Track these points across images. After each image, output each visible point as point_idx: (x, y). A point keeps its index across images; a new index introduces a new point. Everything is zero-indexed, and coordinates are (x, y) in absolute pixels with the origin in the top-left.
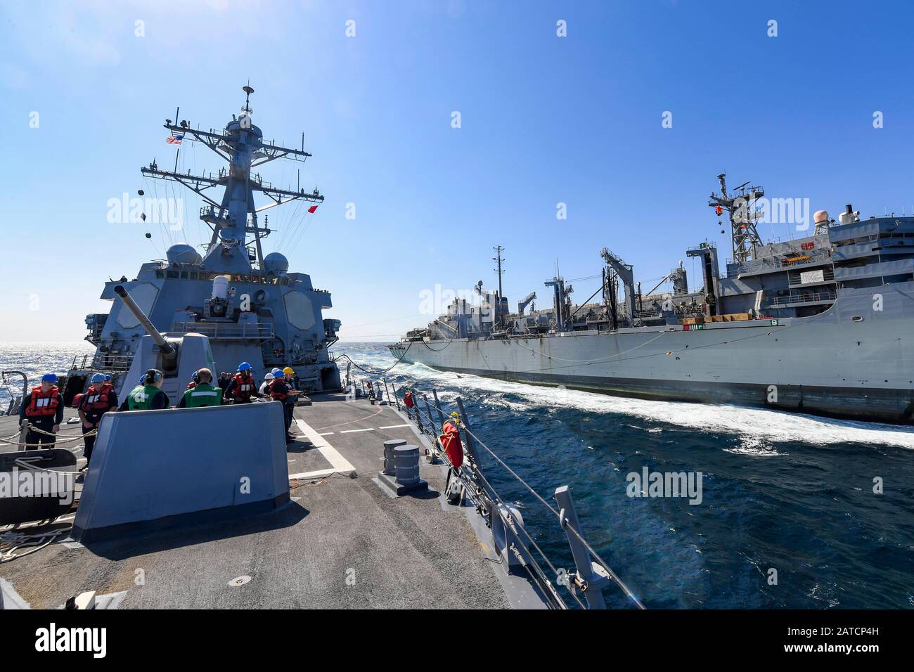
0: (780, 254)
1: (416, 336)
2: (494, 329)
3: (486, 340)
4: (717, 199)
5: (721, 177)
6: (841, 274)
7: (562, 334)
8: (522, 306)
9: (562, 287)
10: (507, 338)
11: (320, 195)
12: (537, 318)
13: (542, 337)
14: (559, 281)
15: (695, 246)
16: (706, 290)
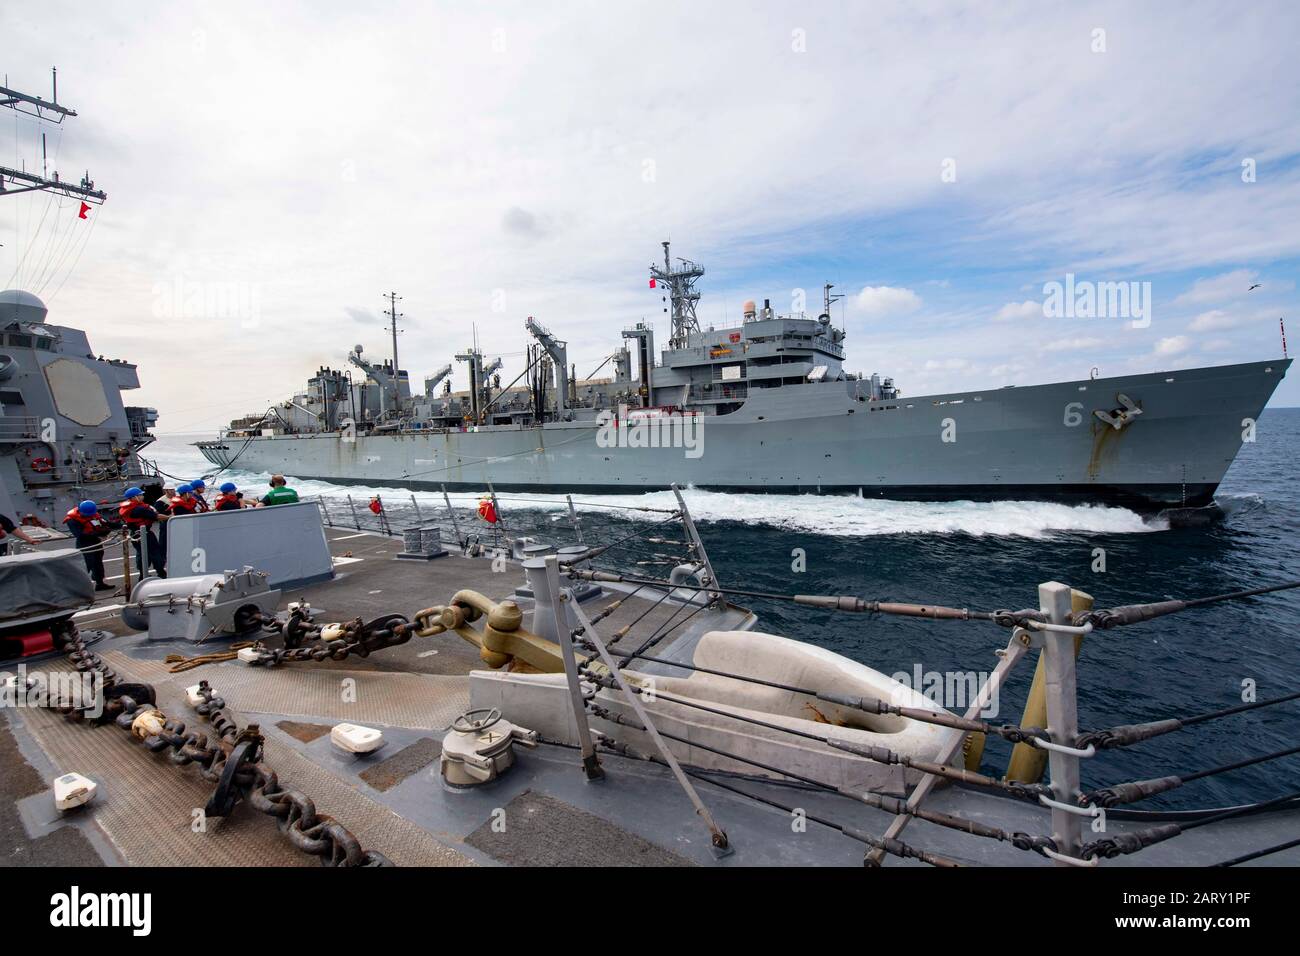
0: (709, 344)
1: (251, 427)
2: (383, 419)
3: (367, 435)
4: (657, 271)
5: (666, 244)
6: (755, 373)
7: (476, 429)
8: (430, 385)
9: (480, 364)
10: (400, 433)
11: (96, 189)
12: (445, 404)
13: (449, 432)
14: (474, 354)
15: (632, 327)
16: (641, 380)
